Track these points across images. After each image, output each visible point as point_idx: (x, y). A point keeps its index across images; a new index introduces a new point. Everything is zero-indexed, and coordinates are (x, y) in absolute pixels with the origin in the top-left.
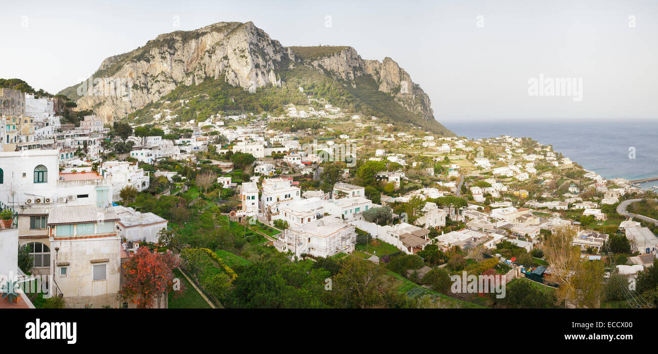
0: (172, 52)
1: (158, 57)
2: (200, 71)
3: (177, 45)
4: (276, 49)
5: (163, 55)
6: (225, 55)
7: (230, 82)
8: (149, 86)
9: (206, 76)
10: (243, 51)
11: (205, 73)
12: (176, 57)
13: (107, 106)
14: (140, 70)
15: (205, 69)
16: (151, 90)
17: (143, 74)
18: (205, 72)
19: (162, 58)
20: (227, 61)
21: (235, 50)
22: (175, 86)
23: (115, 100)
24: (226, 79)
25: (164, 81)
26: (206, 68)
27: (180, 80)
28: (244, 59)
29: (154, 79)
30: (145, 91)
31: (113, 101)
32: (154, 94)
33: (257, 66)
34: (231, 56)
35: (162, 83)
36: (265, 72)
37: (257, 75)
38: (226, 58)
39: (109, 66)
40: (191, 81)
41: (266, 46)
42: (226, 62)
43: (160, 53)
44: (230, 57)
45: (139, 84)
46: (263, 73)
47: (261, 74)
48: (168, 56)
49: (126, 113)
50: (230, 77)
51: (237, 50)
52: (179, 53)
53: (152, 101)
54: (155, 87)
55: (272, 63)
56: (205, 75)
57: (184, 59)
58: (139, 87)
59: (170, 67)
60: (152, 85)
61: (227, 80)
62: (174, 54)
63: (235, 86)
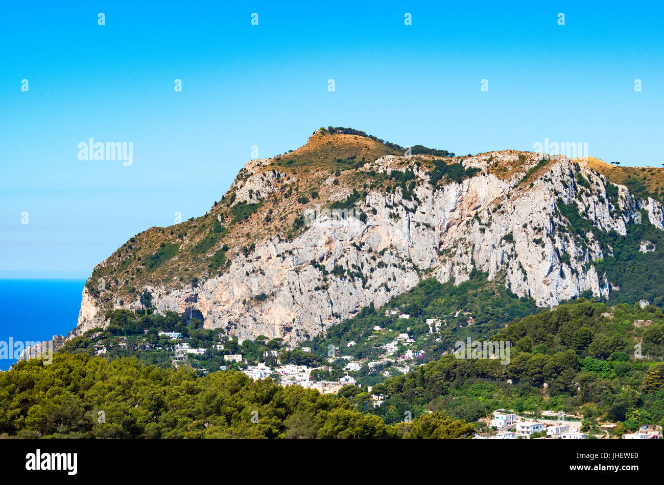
0: (410, 205)
1: (384, 212)
2: (464, 256)
3: (421, 191)
4: (617, 207)
5: (394, 211)
6: (508, 232)
7: (514, 290)
8: (365, 271)
9: (474, 269)
10: (540, 230)
11: (473, 262)
12: (418, 217)
13: (279, 307)
14: (347, 237)
15: (472, 254)
16: (369, 280)
17: (354, 245)
18: (472, 260)
19: (392, 216)
20: (511, 245)
21: (525, 226)
22: (417, 278)
23: (297, 294)
24: (507, 282)
25: (395, 266)
26: (475, 253)
27: (426, 265)
28: (539, 247)
29: (374, 258)
30: (359, 283)
31: (293, 297)
32: (376, 291)
33: (564, 258)
34: (519, 237)
35: (391, 269)
36: (580, 270)
37: (562, 275)
38: (509, 238)
39: (263, 195)
40: (448, 275)
41: (592, 204)
42: (508, 247)
43: (387, 206)
44: (516, 238)
45: (345, 267)
46: (574, 271)
47: (570, 274)
48: (403, 214)
49: (323, 325)
50: (514, 278)
51: (529, 226)
52: (424, 208)
53: (372, 304)
54: (379, 277)
55: (598, 247)
56: (472, 266)
57: (434, 222)
58: (346, 274)
59: (407, 238)
60: (372, 270)
61: (509, 285)
62: (414, 211)
63: (522, 298)
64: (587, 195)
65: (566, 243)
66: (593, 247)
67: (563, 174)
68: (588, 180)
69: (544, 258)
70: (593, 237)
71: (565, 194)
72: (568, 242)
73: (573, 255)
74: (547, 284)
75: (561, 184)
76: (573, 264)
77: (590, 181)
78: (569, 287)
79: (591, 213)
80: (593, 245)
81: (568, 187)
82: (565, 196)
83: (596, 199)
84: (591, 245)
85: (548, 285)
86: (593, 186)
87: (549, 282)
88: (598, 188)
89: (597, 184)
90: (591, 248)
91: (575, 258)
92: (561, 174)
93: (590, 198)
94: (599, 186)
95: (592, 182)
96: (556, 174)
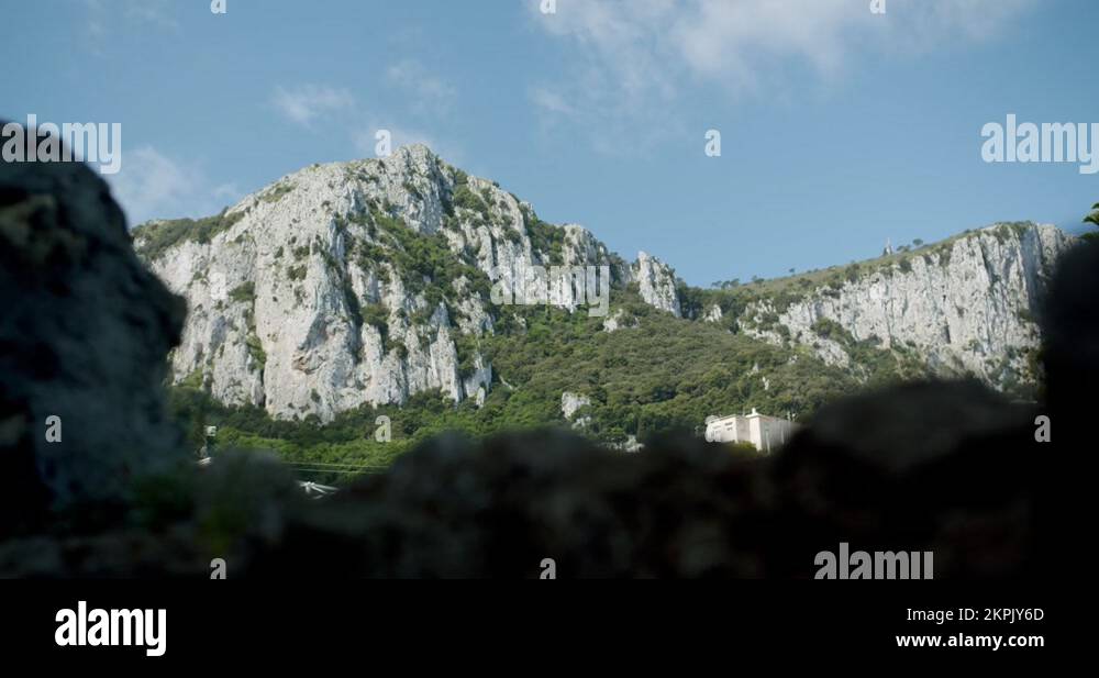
4: (557, 260)
28: (297, 283)
36: (412, 343)
37: (355, 349)
41: (488, 243)
46: (393, 345)
47: (380, 353)
51: (287, 251)
55: (479, 306)
64: (476, 224)
65: (380, 284)
66: (464, 307)
67: (412, 172)
68: (483, 199)
69: (300, 301)
70: (467, 285)
71: (412, 210)
72: (387, 281)
73: (394, 309)
74: (304, 367)
75: (403, 190)
76: (395, 330)
77: (488, 200)
78: (372, 381)
79: (483, 259)
80: (465, 303)
81: (421, 198)
82: (413, 217)
83: (497, 232)
84: (460, 301)
85: (308, 372)
86: (496, 211)
87: (311, 364)
88: (506, 213)
89: (504, 205)
90: (460, 308)
91: (402, 314)
92: (406, 171)
93: (482, 229)
94: (509, 209)
95: (494, 203)
96: (392, 170)
